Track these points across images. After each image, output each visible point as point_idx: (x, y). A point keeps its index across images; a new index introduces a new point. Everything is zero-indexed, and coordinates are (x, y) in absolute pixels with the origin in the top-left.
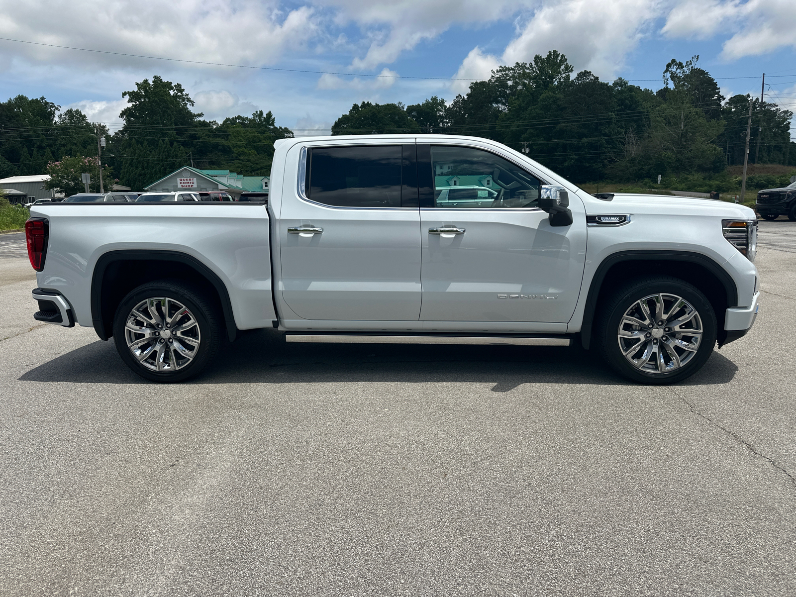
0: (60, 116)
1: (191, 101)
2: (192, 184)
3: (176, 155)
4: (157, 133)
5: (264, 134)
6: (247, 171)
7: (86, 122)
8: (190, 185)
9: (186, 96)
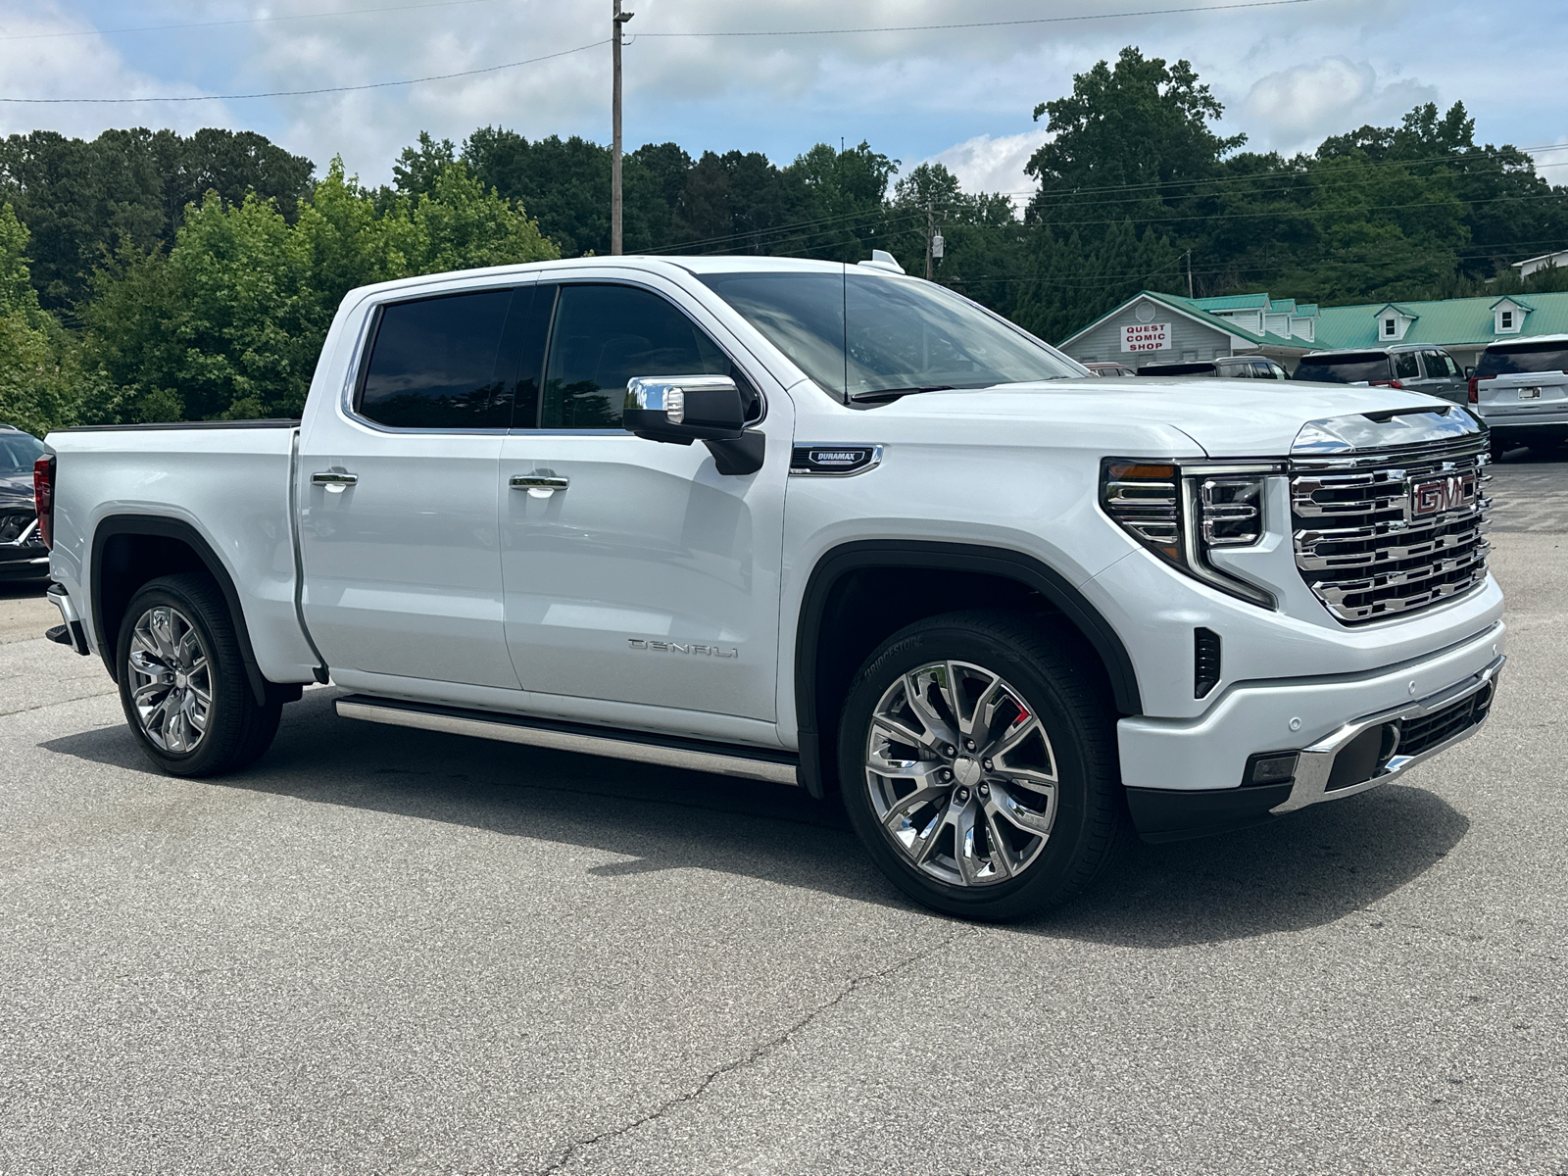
0: (899, 186)
1: (1213, 105)
2: (1158, 341)
3: (1148, 263)
4: (1111, 205)
5: (1432, 172)
6: (1349, 290)
7: (957, 194)
8: (1154, 342)
9: (1200, 91)
